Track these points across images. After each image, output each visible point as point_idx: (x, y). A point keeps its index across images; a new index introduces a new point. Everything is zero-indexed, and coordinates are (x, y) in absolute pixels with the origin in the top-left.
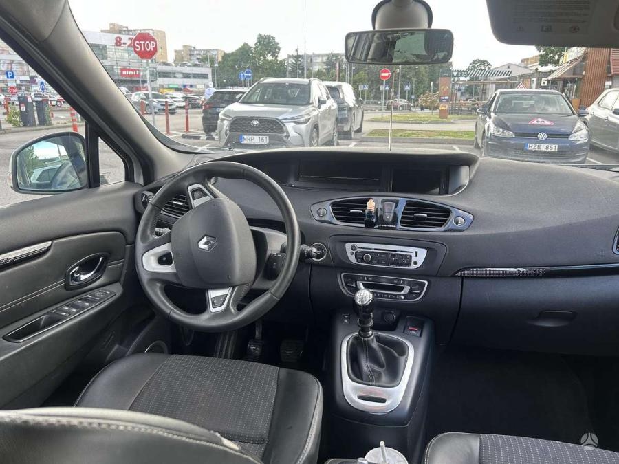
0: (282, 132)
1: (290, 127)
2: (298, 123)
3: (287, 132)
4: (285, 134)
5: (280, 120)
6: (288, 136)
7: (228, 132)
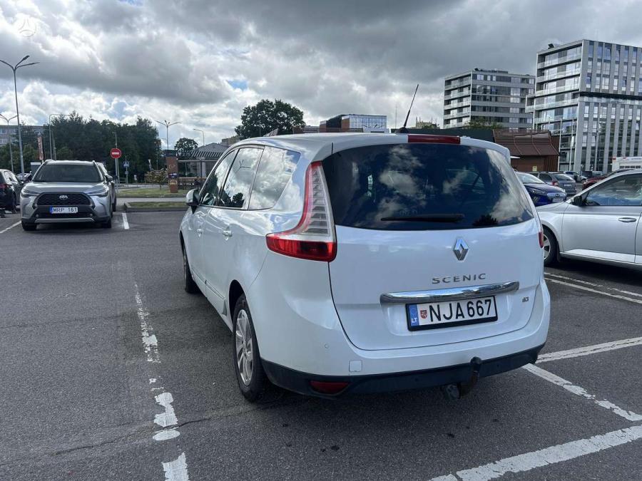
0: (89, 203)
1: (95, 199)
2: (100, 196)
3: (93, 203)
4: (91, 205)
5: (86, 194)
6: (94, 207)
7: (36, 205)
